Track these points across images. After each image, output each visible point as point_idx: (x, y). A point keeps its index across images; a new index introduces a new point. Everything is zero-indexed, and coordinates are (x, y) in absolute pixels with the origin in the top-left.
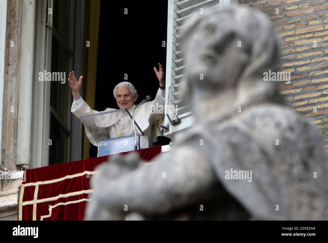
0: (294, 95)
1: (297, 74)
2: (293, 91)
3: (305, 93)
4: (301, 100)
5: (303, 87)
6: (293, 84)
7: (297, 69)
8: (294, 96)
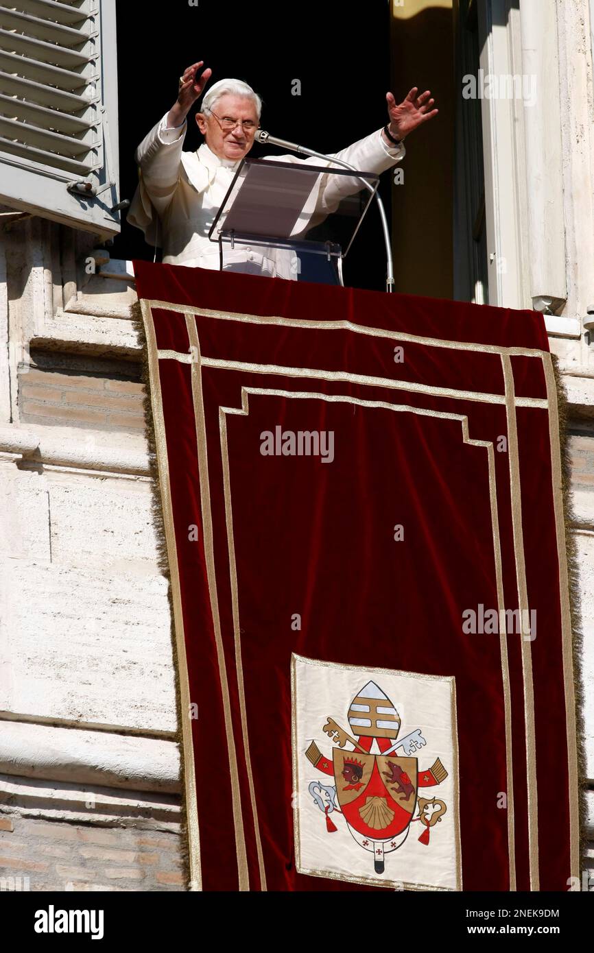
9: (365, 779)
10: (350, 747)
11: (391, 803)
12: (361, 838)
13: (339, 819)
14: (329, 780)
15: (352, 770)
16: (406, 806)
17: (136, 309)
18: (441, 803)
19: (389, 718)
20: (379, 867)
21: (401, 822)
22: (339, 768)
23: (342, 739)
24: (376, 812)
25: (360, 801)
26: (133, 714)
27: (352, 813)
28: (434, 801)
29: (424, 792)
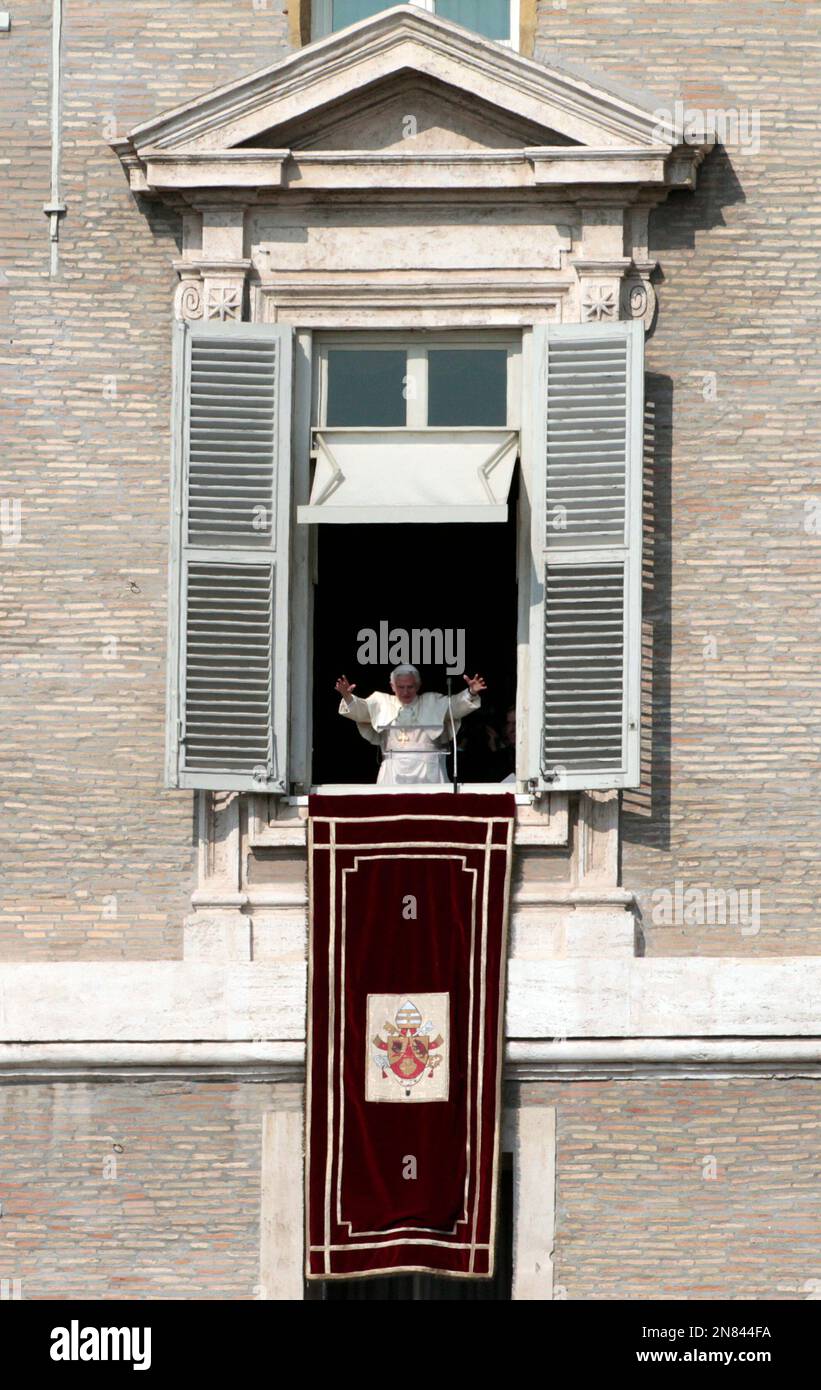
0: (704, 754)
1: (708, 727)
2: (702, 748)
3: (720, 753)
4: (715, 763)
5: (717, 745)
7: (708, 720)
8: (704, 756)
9: (403, 1050)
10: (396, 1034)
11: (416, 1061)
12: (400, 1079)
13: (389, 1071)
14: (384, 1053)
15: (397, 1045)
16: (423, 1061)
17: (307, 821)
18: (441, 1057)
19: (416, 1018)
20: (408, 1093)
21: (421, 1067)
22: (391, 1045)
23: (393, 1030)
24: (408, 1066)
25: (400, 1062)
26: (287, 1032)
27: (396, 1068)
28: (436, 1056)
29: (432, 1052)
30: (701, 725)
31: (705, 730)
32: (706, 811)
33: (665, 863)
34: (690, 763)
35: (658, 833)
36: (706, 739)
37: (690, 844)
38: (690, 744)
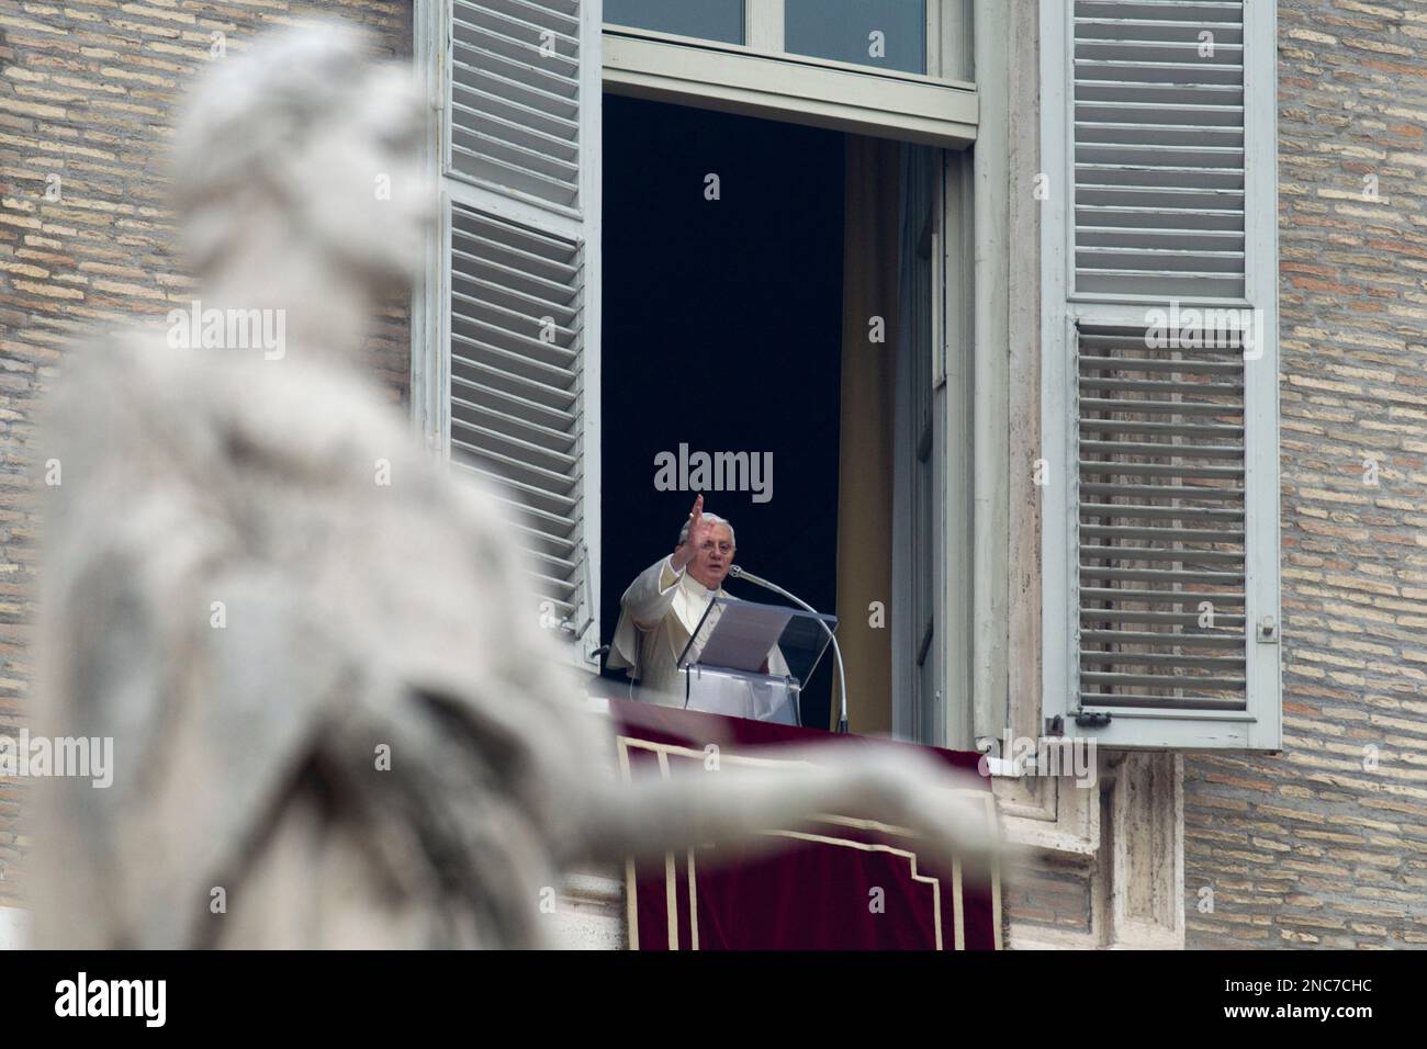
0: (1326, 738)
1: (1331, 688)
2: (1321, 727)
3: (1353, 740)
4: (1345, 757)
5: (1348, 725)
6: (1321, 707)
7: (1331, 674)
8: (1324, 742)
30: (1319, 682)
31: (1328, 693)
32: (1329, 845)
33: (1258, 928)
34: (1300, 749)
35: (1245, 870)
36: (1328, 711)
37: (1302, 899)
38: (1301, 716)
